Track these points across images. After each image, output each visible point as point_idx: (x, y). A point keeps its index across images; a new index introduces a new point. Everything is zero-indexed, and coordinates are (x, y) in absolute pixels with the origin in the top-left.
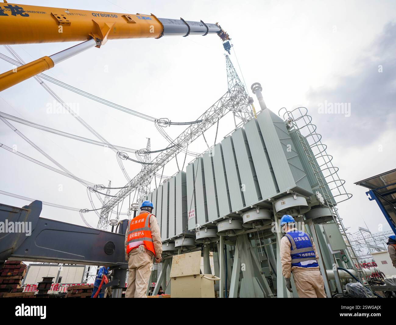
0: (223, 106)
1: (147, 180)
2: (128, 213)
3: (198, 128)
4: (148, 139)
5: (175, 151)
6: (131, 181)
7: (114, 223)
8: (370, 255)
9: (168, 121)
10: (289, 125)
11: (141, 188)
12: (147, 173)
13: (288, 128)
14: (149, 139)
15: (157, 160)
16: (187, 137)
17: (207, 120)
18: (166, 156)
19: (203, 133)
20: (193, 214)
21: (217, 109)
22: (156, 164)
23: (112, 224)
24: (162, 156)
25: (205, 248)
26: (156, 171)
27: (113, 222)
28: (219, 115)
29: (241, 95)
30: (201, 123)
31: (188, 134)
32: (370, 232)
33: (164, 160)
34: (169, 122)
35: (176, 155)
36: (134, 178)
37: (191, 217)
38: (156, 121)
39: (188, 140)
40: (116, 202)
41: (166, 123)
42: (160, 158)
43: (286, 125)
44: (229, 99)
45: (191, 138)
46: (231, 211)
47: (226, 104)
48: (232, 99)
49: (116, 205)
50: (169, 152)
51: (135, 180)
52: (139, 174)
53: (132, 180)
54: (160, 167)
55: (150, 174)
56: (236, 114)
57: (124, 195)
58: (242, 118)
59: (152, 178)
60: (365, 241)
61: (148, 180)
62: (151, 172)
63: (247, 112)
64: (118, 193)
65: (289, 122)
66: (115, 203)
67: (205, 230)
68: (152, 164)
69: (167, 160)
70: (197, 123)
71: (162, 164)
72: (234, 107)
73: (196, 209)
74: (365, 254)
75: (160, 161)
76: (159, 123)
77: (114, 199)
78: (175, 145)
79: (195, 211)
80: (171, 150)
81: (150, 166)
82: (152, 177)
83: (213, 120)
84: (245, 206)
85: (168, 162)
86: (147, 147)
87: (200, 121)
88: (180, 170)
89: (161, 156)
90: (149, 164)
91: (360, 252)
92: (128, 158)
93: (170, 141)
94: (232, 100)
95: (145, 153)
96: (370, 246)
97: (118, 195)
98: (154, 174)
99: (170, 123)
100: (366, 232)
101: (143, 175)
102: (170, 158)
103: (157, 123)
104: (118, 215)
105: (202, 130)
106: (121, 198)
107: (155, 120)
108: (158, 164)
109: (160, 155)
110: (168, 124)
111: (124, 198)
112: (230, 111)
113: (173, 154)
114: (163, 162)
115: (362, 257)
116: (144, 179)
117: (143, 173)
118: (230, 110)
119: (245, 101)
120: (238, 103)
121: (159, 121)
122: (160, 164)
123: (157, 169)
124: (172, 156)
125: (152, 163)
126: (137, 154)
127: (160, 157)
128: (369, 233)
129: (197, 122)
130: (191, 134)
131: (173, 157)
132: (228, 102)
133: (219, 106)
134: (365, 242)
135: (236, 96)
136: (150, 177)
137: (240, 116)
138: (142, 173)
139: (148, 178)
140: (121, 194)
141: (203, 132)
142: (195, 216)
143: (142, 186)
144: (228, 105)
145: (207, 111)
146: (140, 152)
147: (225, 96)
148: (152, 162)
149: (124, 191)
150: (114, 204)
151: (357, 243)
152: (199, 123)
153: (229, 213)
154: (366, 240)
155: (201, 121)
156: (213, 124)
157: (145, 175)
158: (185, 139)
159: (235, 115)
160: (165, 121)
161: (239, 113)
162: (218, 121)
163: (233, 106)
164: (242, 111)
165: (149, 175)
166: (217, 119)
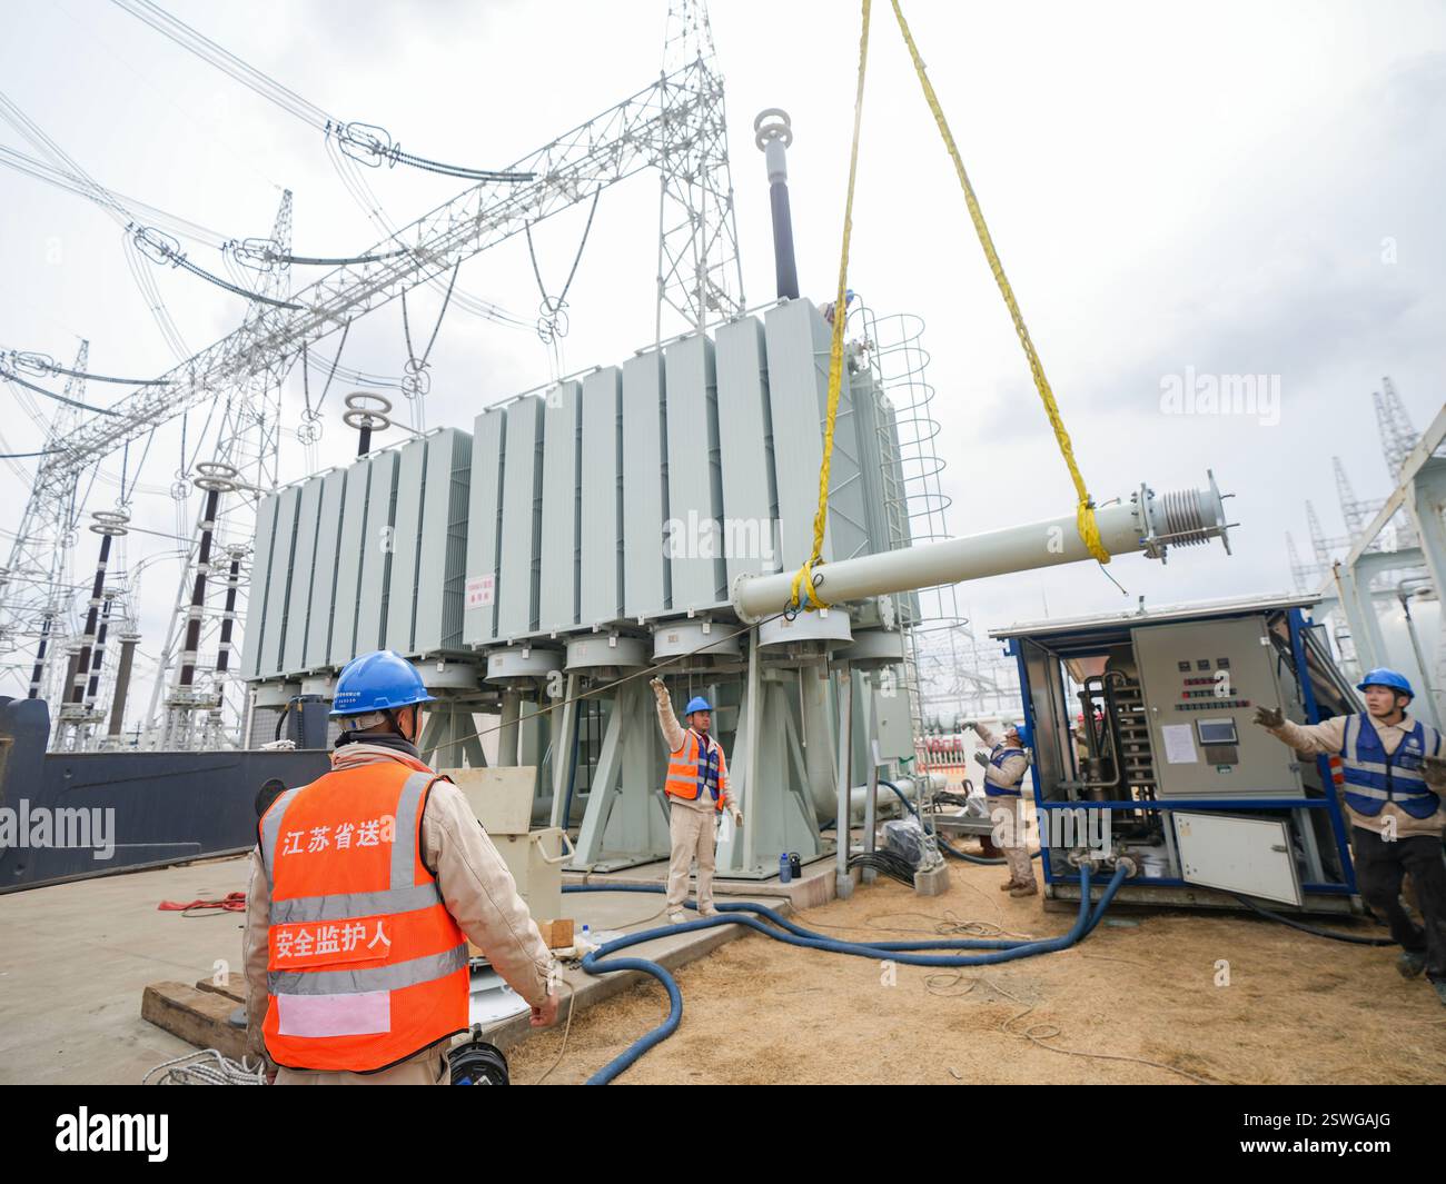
0: (627, 138)
1: (268, 367)
2: (175, 488)
3: (510, 202)
4: (282, 193)
5: (403, 275)
6: (194, 358)
7: (114, 525)
8: (954, 694)
9: (388, 146)
10: (858, 359)
11: (240, 396)
12: (269, 339)
13: (852, 366)
14: (288, 193)
15: (318, 297)
16: (461, 229)
17: (552, 178)
18: (361, 287)
19: (527, 226)
20: (486, 596)
21: (603, 143)
22: (316, 311)
23: (102, 529)
24: (342, 282)
25: (510, 696)
26: (308, 341)
27: (105, 521)
28: (603, 167)
29: (706, 114)
30: (526, 184)
31: (464, 218)
32: (973, 638)
33: (351, 303)
34: (393, 147)
35: (404, 291)
36: (210, 349)
37: (477, 603)
38: (334, 128)
39: (462, 240)
40: (118, 436)
41: (376, 149)
42: (331, 290)
43: (848, 360)
44: (657, 119)
45: (477, 234)
46: (622, 610)
47: (641, 132)
48: (666, 118)
49: (117, 447)
50: (376, 274)
51: (212, 360)
52: (230, 338)
53: (198, 356)
54: (329, 325)
55: (283, 348)
56: (672, 187)
57: (156, 414)
58: (691, 210)
59: (291, 366)
60: (955, 659)
61: (274, 367)
62: (287, 340)
63: (712, 190)
64: (129, 402)
65: (861, 349)
66: (113, 438)
67: (521, 651)
68: (295, 308)
69: (363, 303)
70: (512, 180)
71: (342, 315)
72: (667, 156)
73: (498, 579)
74: (944, 692)
75: (333, 302)
76: (343, 140)
77: (107, 422)
78: (406, 251)
79: (493, 584)
80: (387, 267)
81: (285, 311)
82: (290, 360)
83: (576, 184)
84: (671, 607)
85: (367, 311)
86: (276, 227)
87: (526, 175)
88: (415, 356)
89: (339, 280)
90: (281, 305)
91: (932, 684)
92: (180, 261)
93: (384, 230)
94: (667, 123)
95: (269, 256)
96: (963, 674)
97: (125, 409)
98: (303, 348)
99: (396, 155)
100: (964, 637)
101: (249, 343)
102: (377, 298)
103: (335, 142)
104: (126, 492)
105: (527, 216)
106: (143, 421)
107: (326, 124)
108: (322, 314)
109: (336, 277)
110: (385, 154)
111: (156, 425)
112: (650, 167)
113: (391, 282)
114: (344, 309)
115: (934, 700)
116: (253, 363)
117: (253, 335)
118: (652, 163)
119: (714, 144)
120: (688, 144)
121: (344, 133)
122: (330, 316)
123: (315, 331)
124: (389, 290)
125: (297, 302)
126: (231, 256)
127: (336, 287)
128: (968, 640)
129: (511, 177)
130: (480, 218)
131: (391, 298)
132: (651, 126)
133: (615, 134)
134: (951, 663)
135: (684, 112)
136: (284, 357)
137: (684, 202)
138: (245, 335)
139: (271, 363)
140: (140, 406)
141: (530, 222)
142: (491, 600)
143: (246, 392)
144: (647, 142)
145: (558, 140)
146: (243, 249)
147: (643, 99)
148: (294, 298)
149: (155, 397)
150: (105, 444)
151: (933, 663)
152: (517, 184)
153: (613, 616)
154: (957, 656)
155: (528, 177)
156: (576, 201)
157: (258, 346)
158: (450, 233)
159: (664, 190)
160: (375, 142)
161: (683, 183)
162: (597, 193)
163: (666, 152)
164: (695, 180)
165: (278, 349)
166: (594, 187)
